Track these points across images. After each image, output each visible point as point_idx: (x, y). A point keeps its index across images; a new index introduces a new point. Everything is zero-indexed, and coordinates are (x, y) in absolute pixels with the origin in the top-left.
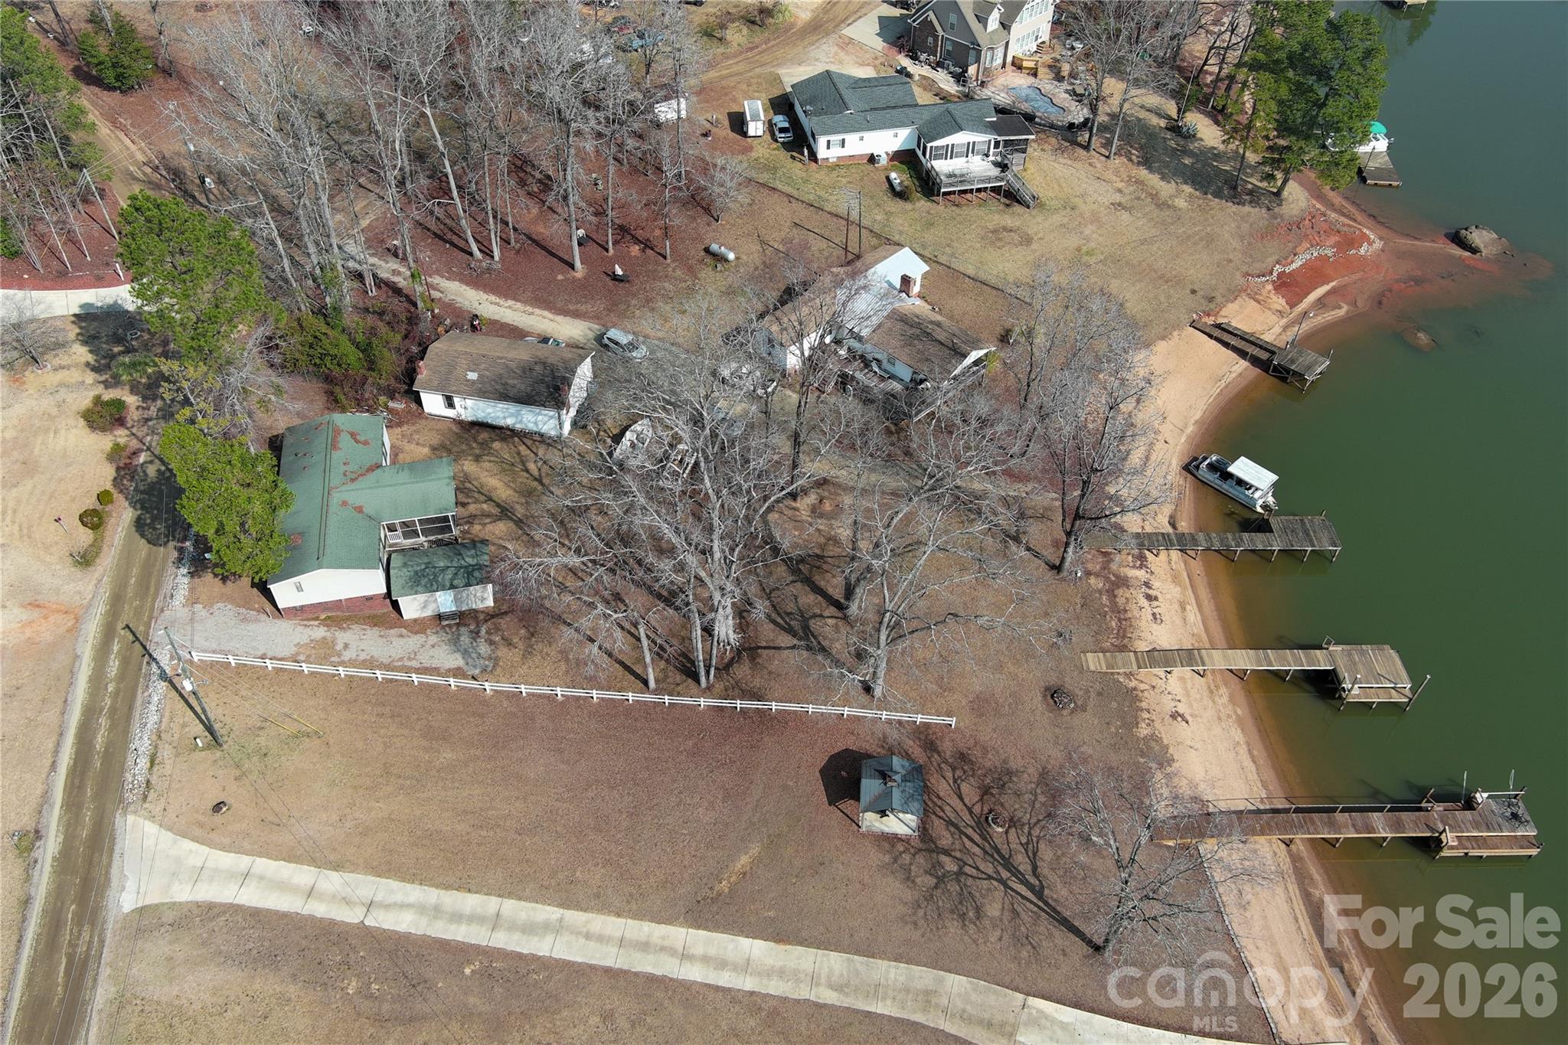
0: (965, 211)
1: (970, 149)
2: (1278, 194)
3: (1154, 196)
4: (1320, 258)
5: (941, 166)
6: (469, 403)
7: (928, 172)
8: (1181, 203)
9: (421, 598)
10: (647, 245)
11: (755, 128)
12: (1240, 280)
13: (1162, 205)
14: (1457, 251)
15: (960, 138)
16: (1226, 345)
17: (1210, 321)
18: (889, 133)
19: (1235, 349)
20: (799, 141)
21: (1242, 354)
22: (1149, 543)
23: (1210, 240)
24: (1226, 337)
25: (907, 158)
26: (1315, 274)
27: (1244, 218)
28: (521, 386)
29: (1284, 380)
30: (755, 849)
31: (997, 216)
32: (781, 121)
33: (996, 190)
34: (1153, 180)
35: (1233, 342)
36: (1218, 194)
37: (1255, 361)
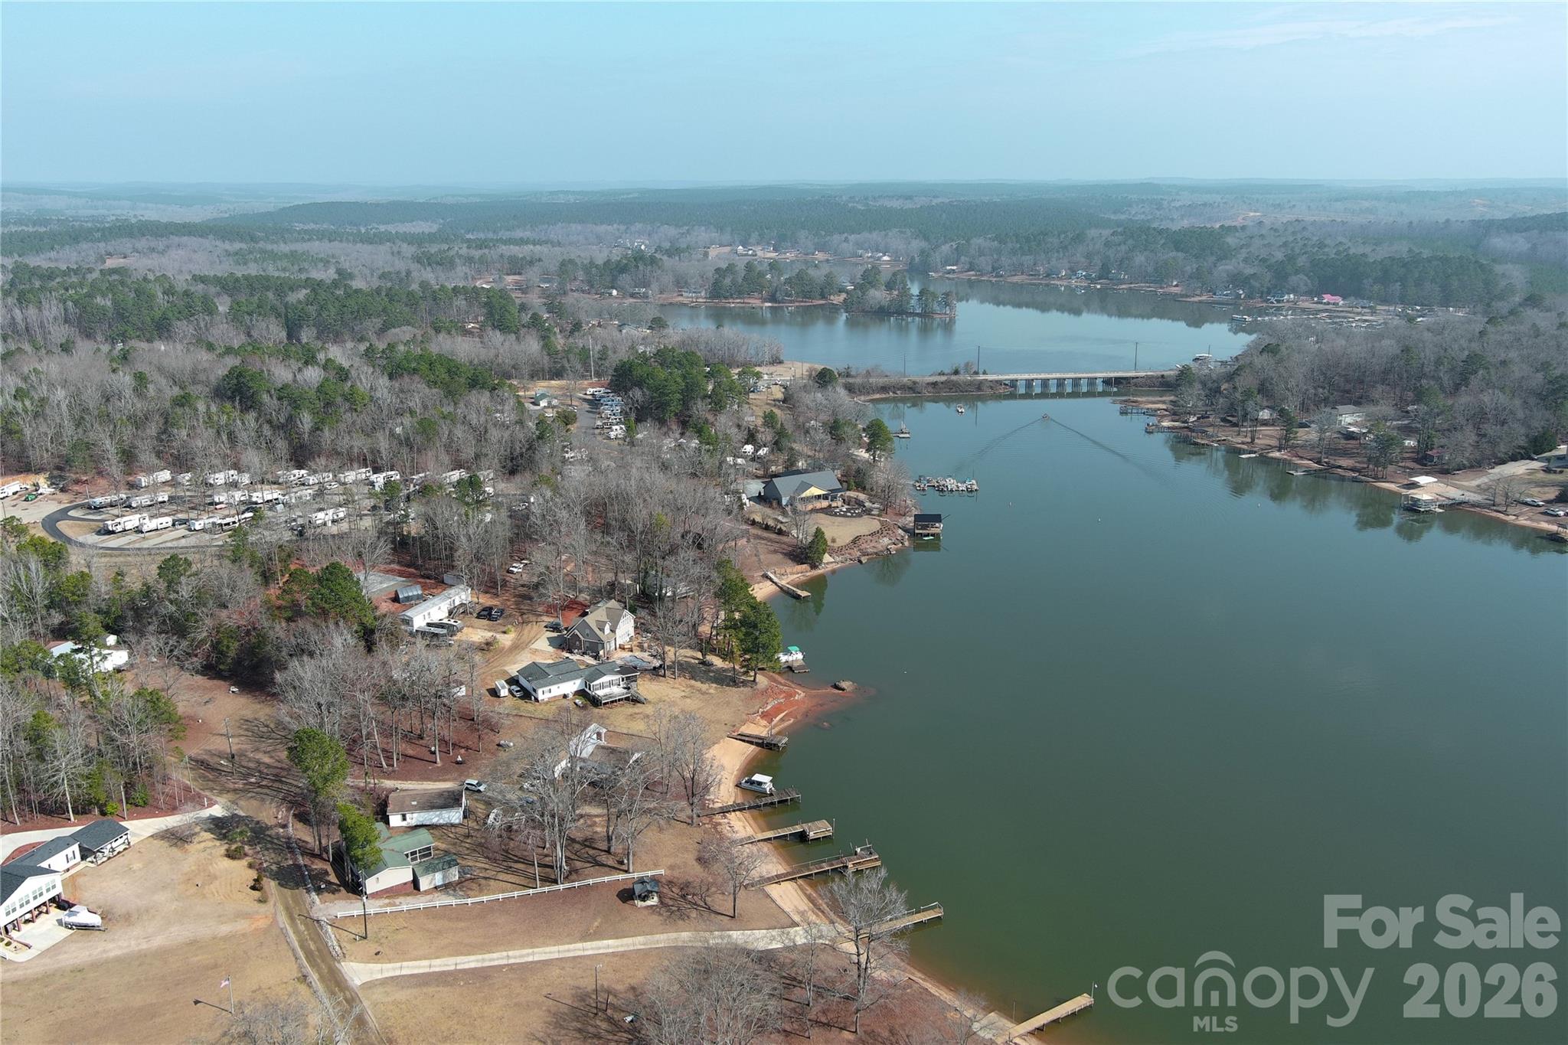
0: (615, 710)
1: (611, 684)
2: (754, 680)
3: (700, 691)
4: (779, 703)
5: (600, 693)
6: (415, 815)
7: (594, 697)
8: (712, 691)
9: (430, 877)
10: (467, 748)
11: (504, 692)
12: (744, 717)
13: (704, 693)
14: (837, 691)
15: (605, 679)
16: (744, 741)
17: (736, 734)
18: (572, 683)
19: (748, 742)
20: (527, 695)
21: (751, 743)
22: (724, 811)
23: (728, 703)
24: (743, 738)
25: (581, 693)
26: (777, 710)
27: (742, 693)
28: (440, 802)
29: (771, 749)
30: (599, 920)
31: (630, 709)
32: (515, 688)
33: (627, 699)
34: (698, 684)
35: (747, 739)
36: (728, 685)
37: (757, 744)
